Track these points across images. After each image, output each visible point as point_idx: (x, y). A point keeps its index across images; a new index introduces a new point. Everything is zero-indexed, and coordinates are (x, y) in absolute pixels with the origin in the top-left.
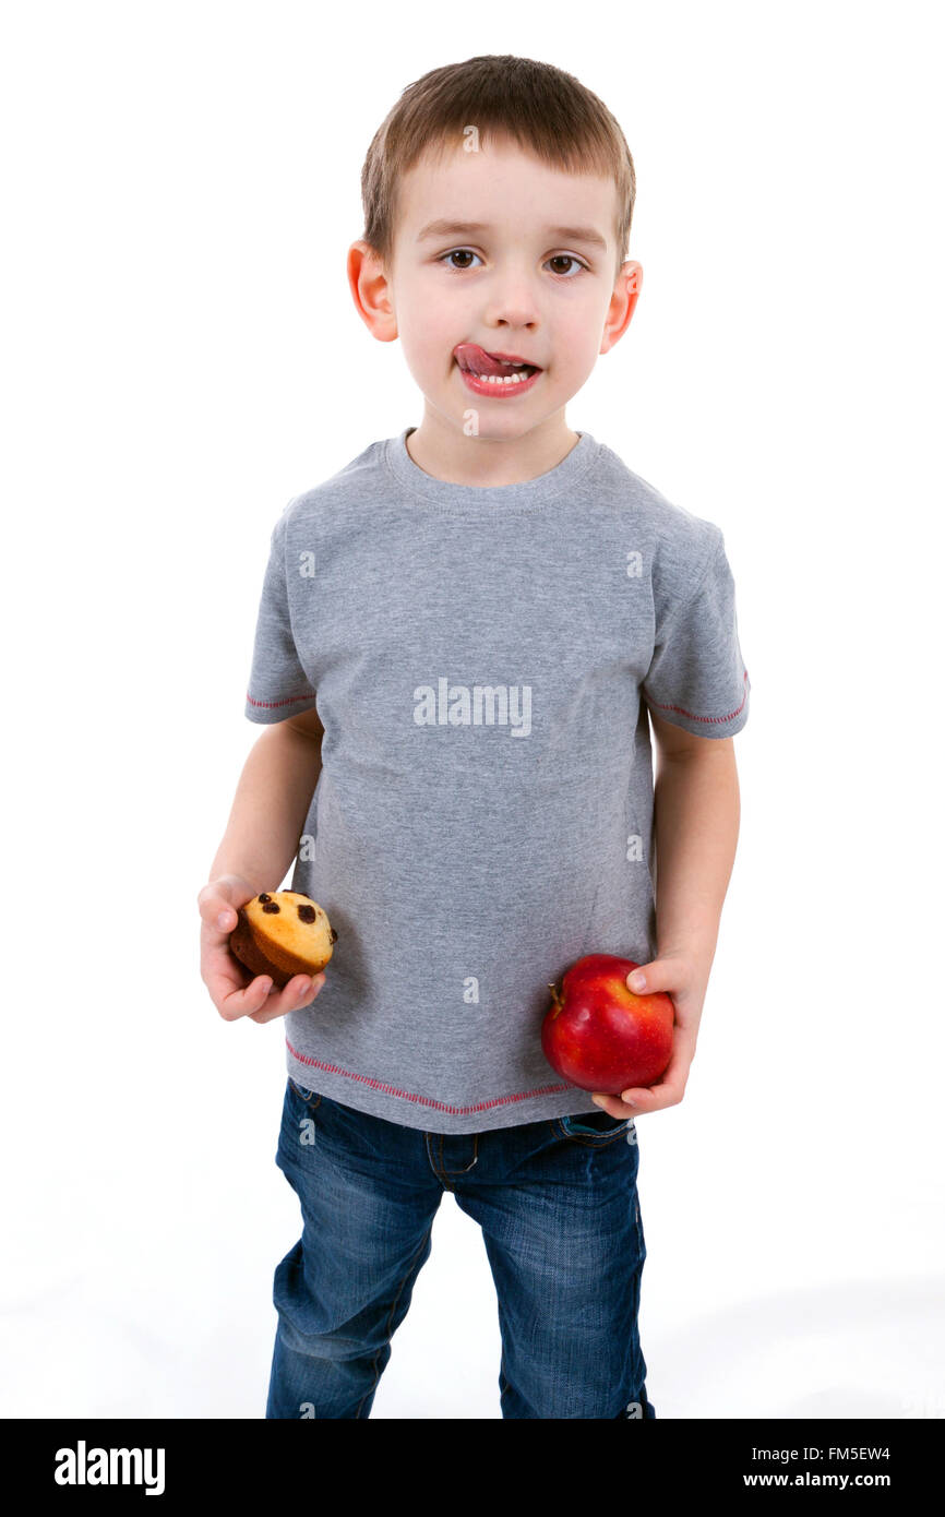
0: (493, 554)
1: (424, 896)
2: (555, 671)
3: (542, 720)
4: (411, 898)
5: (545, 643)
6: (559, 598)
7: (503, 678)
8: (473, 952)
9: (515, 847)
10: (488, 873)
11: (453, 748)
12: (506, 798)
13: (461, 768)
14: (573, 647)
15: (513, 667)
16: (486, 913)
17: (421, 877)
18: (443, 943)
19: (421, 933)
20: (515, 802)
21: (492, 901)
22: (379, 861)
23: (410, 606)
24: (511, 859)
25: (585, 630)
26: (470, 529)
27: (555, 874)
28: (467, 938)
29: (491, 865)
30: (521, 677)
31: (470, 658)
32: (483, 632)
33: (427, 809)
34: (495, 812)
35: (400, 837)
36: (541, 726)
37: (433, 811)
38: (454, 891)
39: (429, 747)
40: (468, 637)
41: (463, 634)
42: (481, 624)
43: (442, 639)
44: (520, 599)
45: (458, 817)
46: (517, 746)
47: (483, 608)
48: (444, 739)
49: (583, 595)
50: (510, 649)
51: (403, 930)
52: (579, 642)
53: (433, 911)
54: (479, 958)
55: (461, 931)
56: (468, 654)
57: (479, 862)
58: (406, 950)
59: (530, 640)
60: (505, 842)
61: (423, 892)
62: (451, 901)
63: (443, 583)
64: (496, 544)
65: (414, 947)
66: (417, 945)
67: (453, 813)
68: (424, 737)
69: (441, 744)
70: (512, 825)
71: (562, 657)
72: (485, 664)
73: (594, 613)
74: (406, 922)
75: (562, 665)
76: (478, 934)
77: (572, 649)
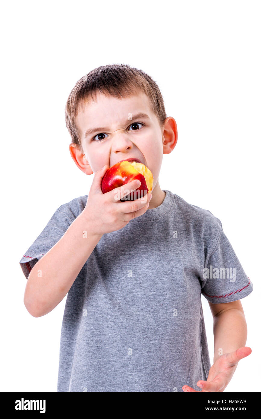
0: (144, 235)
1: (125, 360)
2: (169, 276)
3: (166, 294)
4: (120, 360)
5: (166, 266)
6: (170, 249)
7: (152, 280)
8: (142, 381)
9: (159, 342)
10: (148, 351)
11: (135, 306)
12: (155, 324)
13: (138, 313)
14: (176, 267)
15: (155, 275)
16: (147, 366)
17: (124, 353)
18: (131, 377)
19: (124, 373)
20: (159, 325)
21: (150, 362)
22: (106, 348)
23: (115, 255)
24: (157, 347)
25: (180, 260)
26: (135, 226)
27: (174, 353)
28: (140, 375)
29: (150, 348)
30: (158, 279)
31: (138, 273)
32: (143, 263)
33: (126, 328)
34: (151, 329)
35: (116, 338)
36: (166, 296)
37: (128, 329)
38: (136, 358)
39: (126, 306)
40: (137, 265)
41: (135, 264)
42: (142, 260)
43: (127, 267)
44: (155, 250)
45: (138, 331)
46: (158, 304)
47: (142, 254)
48: (131, 303)
49: (178, 248)
50: (154, 269)
51: (116, 373)
52: (178, 265)
53: (128, 365)
54: (145, 383)
55: (138, 373)
56: (138, 271)
57: (145, 347)
58: (118, 380)
59: (160, 265)
60: (155, 340)
61: (124, 358)
62: (135, 361)
63: (127, 246)
64: (145, 231)
65: (121, 379)
66: (122, 378)
67: (136, 329)
68: (124, 303)
69: (130, 305)
70: (157, 334)
71: (172, 271)
72: (144, 275)
73: (183, 254)
74: (117, 370)
75: (172, 274)
76: (144, 374)
77: (176, 268)
